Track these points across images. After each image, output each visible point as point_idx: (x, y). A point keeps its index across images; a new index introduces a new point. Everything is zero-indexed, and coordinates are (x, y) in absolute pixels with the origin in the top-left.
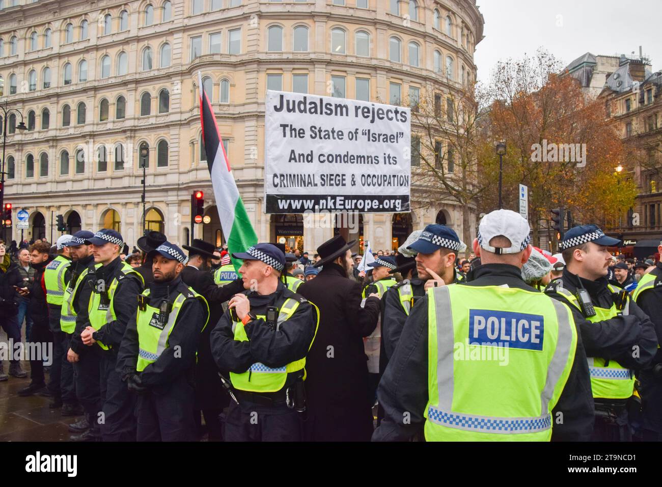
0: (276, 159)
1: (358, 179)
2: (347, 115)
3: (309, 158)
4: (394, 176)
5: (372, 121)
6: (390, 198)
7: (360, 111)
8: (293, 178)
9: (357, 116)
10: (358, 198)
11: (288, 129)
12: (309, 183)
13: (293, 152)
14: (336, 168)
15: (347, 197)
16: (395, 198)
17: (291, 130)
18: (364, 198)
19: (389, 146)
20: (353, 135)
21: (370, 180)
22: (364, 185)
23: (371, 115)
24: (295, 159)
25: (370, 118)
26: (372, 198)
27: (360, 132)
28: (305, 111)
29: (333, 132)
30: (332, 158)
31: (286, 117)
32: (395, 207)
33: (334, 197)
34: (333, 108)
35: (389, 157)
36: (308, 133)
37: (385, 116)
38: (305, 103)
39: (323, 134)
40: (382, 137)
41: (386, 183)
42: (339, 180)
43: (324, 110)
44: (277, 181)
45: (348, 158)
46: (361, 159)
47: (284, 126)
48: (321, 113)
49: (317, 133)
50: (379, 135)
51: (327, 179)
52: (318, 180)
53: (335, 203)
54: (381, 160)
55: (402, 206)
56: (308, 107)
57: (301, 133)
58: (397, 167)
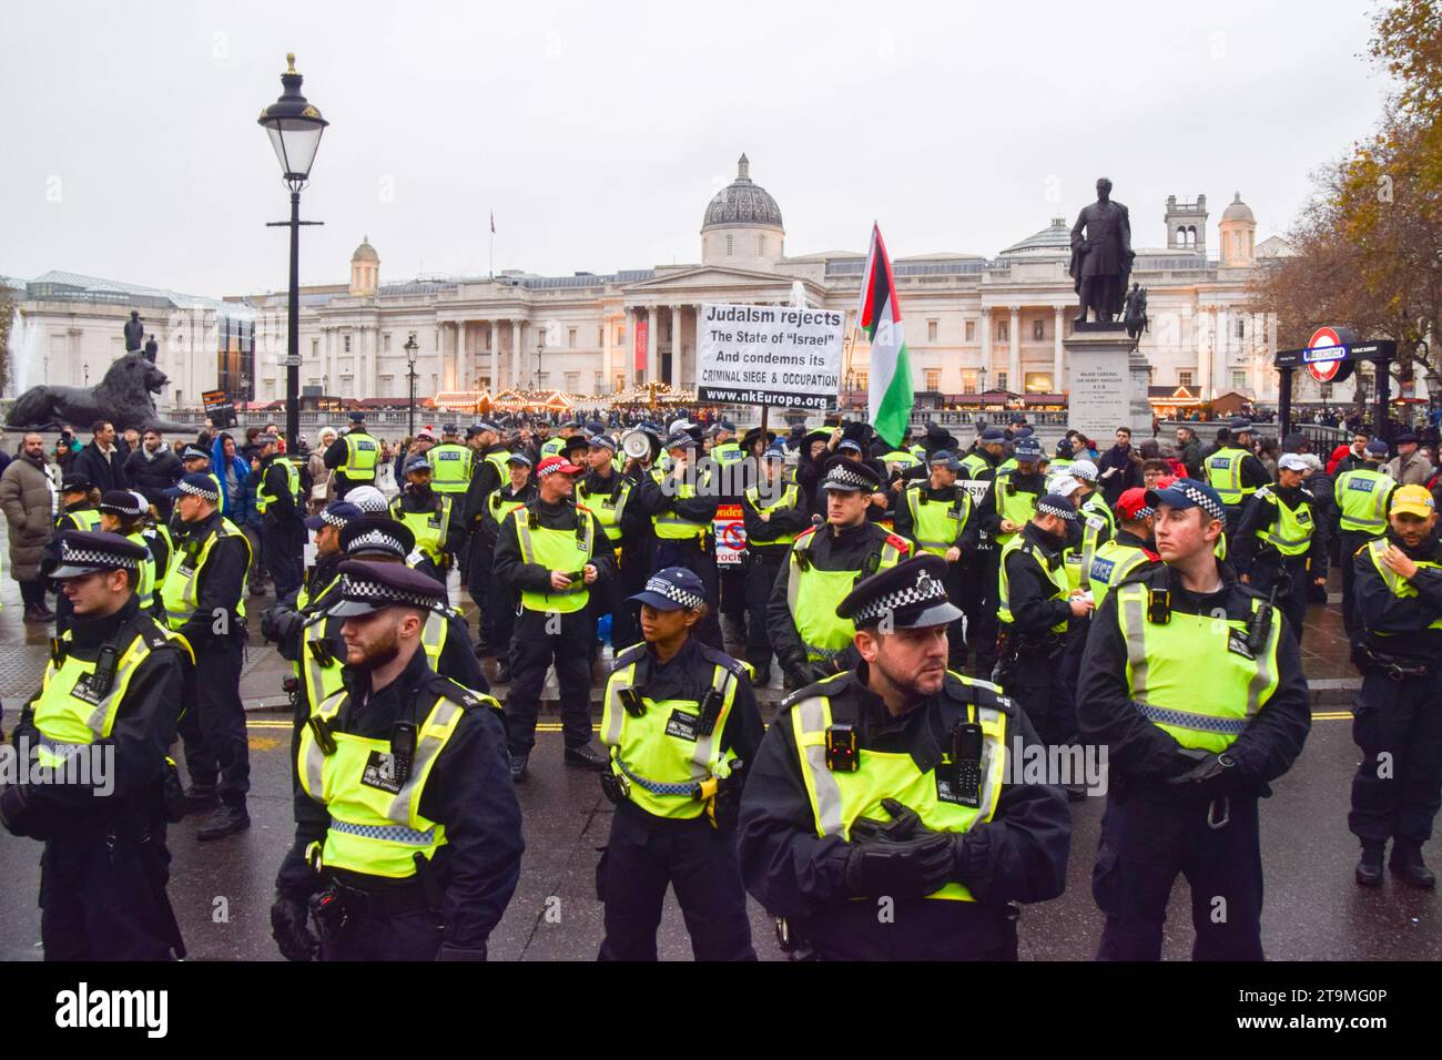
0: (708, 357)
1: (780, 378)
2: (773, 320)
3: (736, 358)
4: (820, 376)
5: (799, 326)
6: (814, 396)
7: (786, 317)
8: (719, 374)
9: (783, 321)
10: (779, 394)
11: (717, 335)
12: (733, 379)
13: (721, 352)
14: (759, 367)
15: (767, 393)
16: (820, 396)
17: (720, 334)
18: (785, 394)
19: (816, 349)
20: (777, 339)
21: (793, 379)
22: (786, 383)
23: (797, 320)
24: (722, 358)
25: (797, 323)
26: (794, 395)
27: (785, 336)
28: (733, 319)
29: (758, 335)
30: (754, 358)
31: (716, 324)
32: (819, 405)
33: (755, 392)
34: (760, 315)
35: (815, 358)
36: (735, 337)
37: (813, 321)
38: (734, 313)
39: (749, 338)
40: (808, 341)
41: (810, 382)
42: (761, 377)
43: (751, 317)
44: (706, 375)
45: (769, 359)
46: (785, 359)
47: (714, 332)
48: (748, 320)
49: (743, 337)
50: (806, 338)
51: (750, 376)
52: (741, 377)
53: (756, 397)
54: (807, 360)
55: (828, 405)
56: (737, 315)
57: (728, 337)
58: (824, 367)
